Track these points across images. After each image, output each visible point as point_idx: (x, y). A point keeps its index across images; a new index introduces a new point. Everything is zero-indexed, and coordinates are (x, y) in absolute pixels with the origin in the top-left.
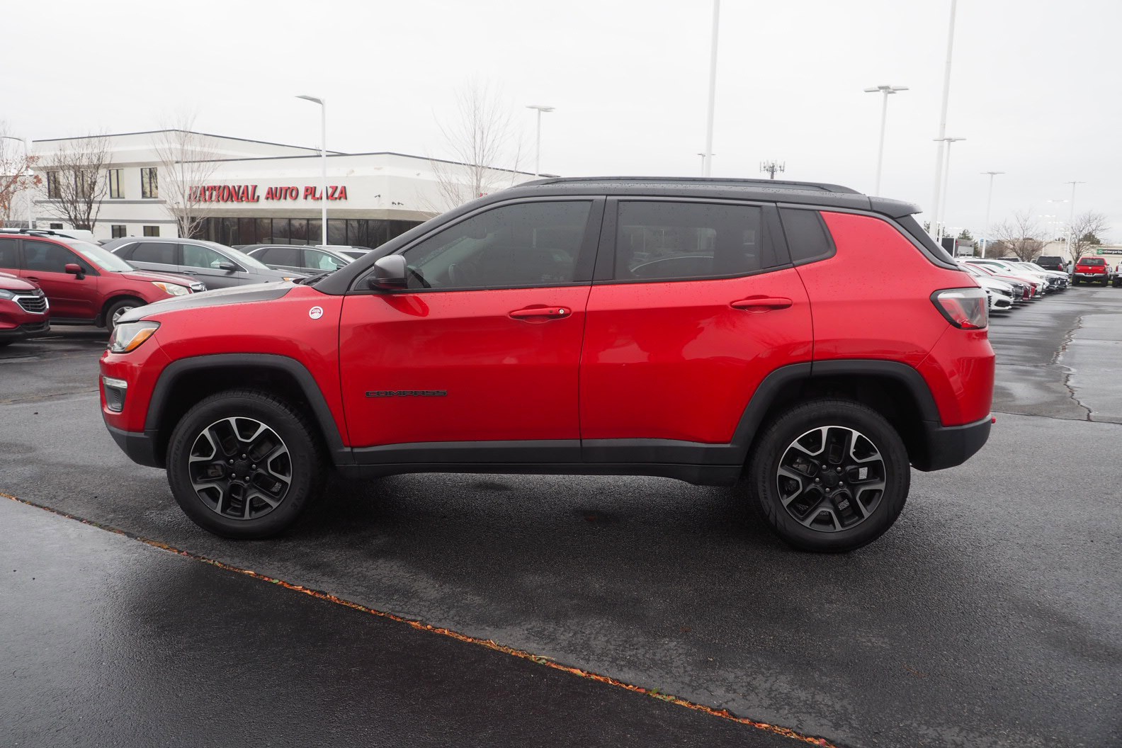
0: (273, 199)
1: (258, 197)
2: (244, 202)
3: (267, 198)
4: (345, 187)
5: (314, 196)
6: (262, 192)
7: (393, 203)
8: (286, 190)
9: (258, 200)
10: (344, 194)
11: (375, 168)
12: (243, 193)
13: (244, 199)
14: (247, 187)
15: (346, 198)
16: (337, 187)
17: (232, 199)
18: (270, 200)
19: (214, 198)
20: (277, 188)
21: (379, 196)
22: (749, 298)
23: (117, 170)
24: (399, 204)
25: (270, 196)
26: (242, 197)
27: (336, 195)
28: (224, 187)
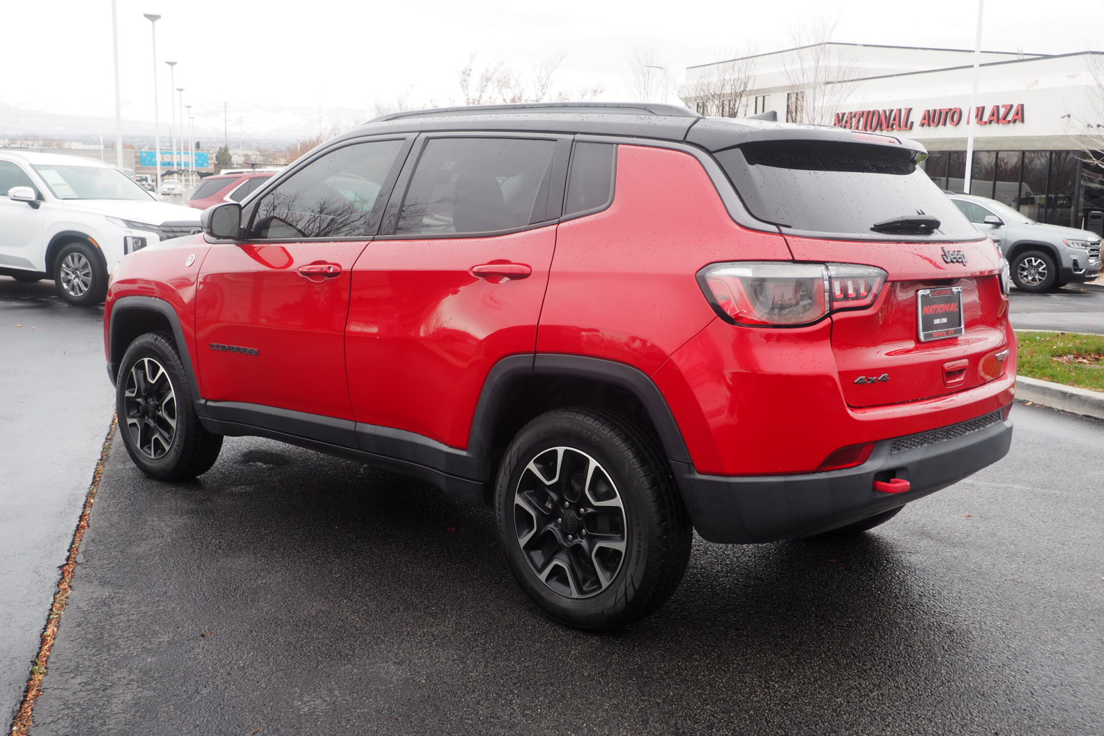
0: (929, 125)
1: (912, 123)
2: (895, 131)
3: (922, 125)
4: (1022, 106)
5: (981, 119)
6: (916, 117)
7: (1089, 126)
8: (947, 113)
9: (911, 128)
10: (1020, 115)
11: (1069, 76)
12: (894, 120)
13: (894, 127)
14: (900, 110)
15: (1023, 121)
16: (1012, 106)
17: (881, 128)
18: (926, 127)
19: (860, 127)
20: (935, 111)
21: (1069, 116)
22: (492, 263)
23: (764, 97)
24: (1099, 126)
25: (926, 121)
26: (893, 125)
27: (1010, 117)
28: (874, 112)
